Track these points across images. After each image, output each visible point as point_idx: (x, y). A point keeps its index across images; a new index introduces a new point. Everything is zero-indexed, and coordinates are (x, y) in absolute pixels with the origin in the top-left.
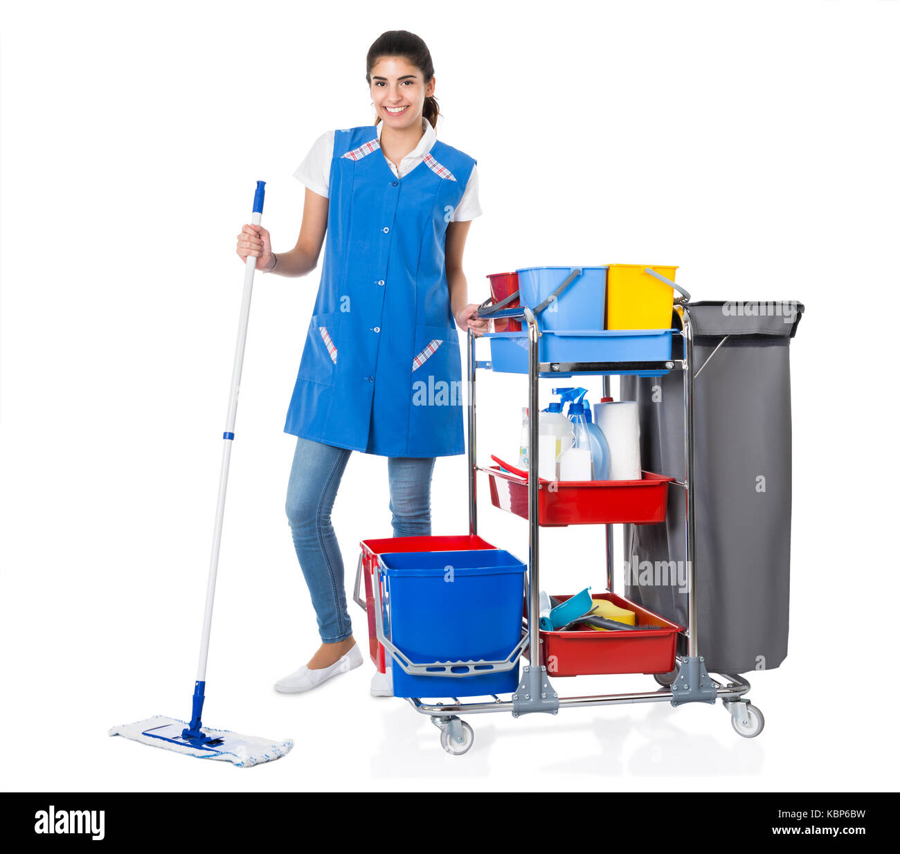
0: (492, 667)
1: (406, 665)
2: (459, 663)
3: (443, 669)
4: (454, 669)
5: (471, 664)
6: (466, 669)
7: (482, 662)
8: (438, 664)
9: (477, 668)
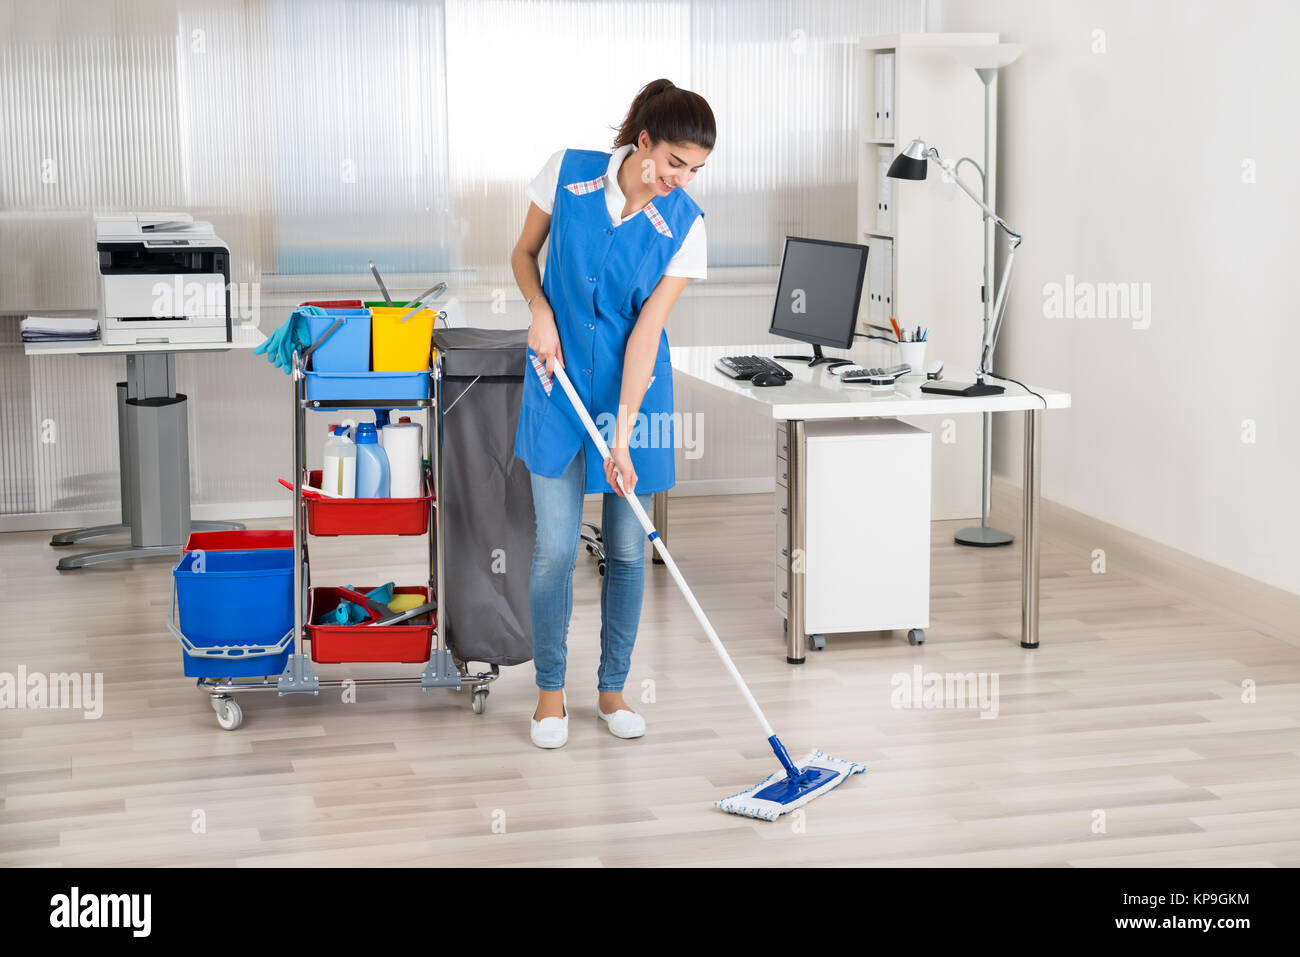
0: (263, 651)
1: (189, 648)
2: (236, 647)
3: (221, 652)
4: (230, 653)
5: (245, 648)
6: (241, 652)
7: (255, 646)
8: (217, 648)
9: (250, 651)
